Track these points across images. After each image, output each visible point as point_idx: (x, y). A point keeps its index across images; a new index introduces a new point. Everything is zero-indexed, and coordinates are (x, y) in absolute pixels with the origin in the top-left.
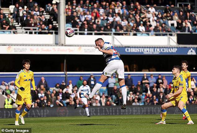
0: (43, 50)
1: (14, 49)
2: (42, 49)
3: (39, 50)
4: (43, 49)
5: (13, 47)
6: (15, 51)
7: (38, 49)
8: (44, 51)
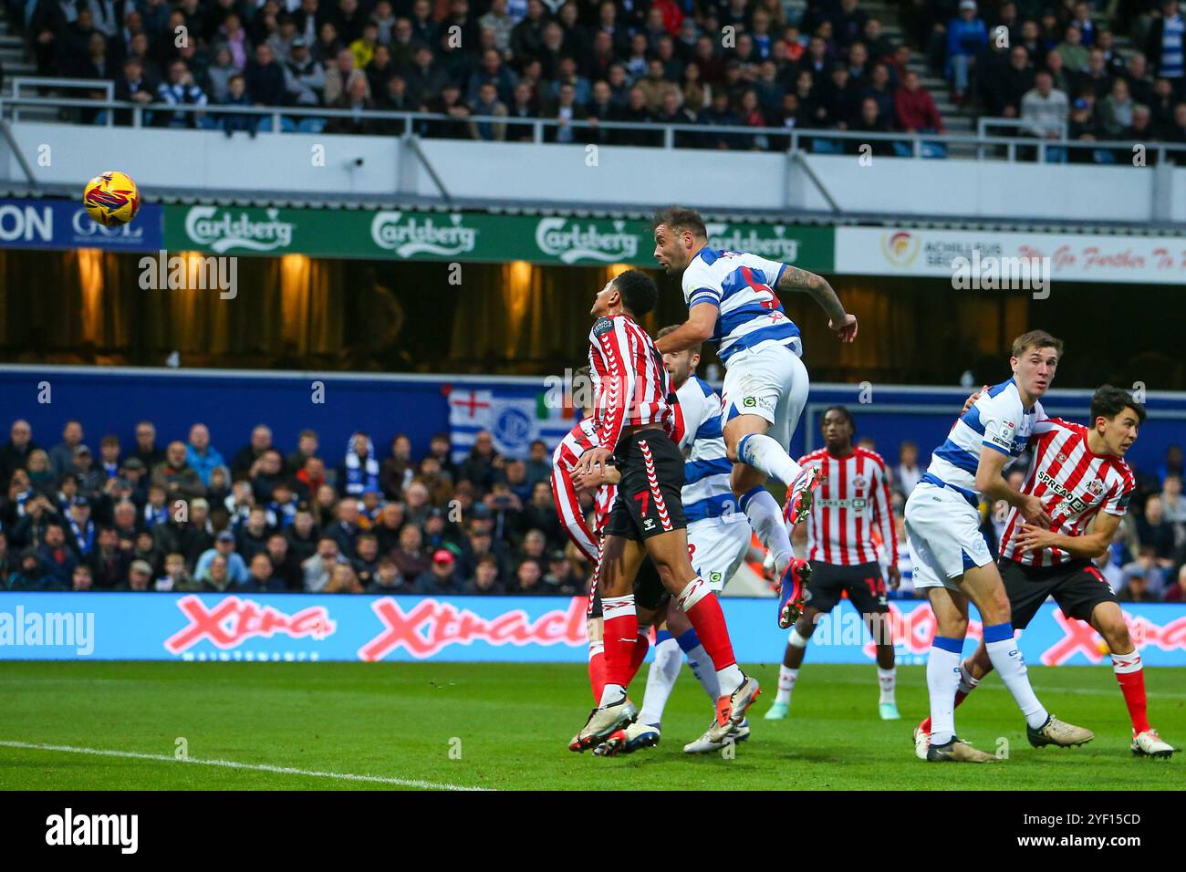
0: (1093, 256)
1: (929, 247)
2: (1087, 251)
3: (1072, 259)
4: (1095, 250)
5: (923, 236)
6: (931, 262)
7: (1066, 248)
8: (1102, 262)
